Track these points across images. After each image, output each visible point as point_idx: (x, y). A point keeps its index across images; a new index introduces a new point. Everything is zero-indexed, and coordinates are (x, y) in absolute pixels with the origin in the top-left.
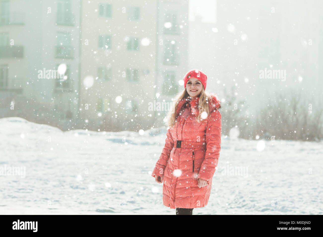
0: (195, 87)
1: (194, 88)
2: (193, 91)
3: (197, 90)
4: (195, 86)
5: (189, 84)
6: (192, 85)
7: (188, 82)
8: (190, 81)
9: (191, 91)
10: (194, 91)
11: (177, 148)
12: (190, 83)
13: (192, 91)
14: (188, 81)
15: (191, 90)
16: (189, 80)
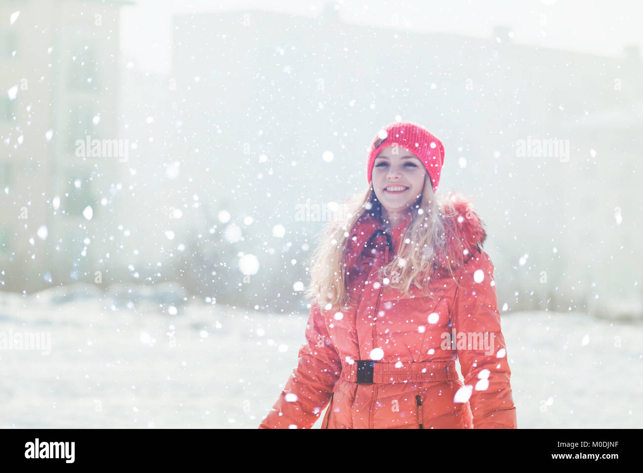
0: (399, 177)
1: (396, 180)
2: (392, 189)
3: (407, 188)
4: (399, 174)
5: (381, 168)
6: (391, 169)
7: (378, 161)
8: (385, 157)
9: (385, 189)
10: (396, 189)
11: (359, 387)
12: (385, 165)
13: (390, 192)
14: (377, 156)
15: (384, 186)
16: (381, 155)
